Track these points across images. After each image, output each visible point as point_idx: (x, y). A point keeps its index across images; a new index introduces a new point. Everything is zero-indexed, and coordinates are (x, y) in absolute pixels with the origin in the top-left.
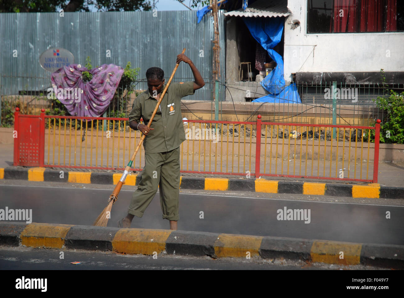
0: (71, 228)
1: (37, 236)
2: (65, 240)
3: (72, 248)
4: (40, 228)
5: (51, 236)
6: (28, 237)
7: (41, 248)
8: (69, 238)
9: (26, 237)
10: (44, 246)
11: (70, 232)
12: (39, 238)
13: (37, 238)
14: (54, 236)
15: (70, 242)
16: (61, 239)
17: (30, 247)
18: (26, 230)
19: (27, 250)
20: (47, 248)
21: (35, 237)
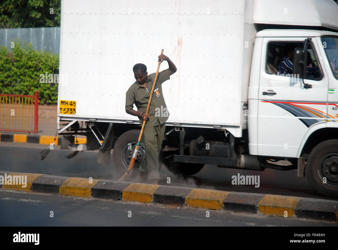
0: (301, 200)
1: (272, 205)
2: (295, 210)
3: (302, 218)
4: (274, 199)
5: (283, 206)
6: (265, 207)
7: (275, 216)
8: (299, 208)
9: (263, 206)
10: (278, 214)
11: (299, 204)
12: (274, 208)
13: (271, 207)
14: (286, 207)
15: (300, 212)
16: (292, 209)
17: (266, 214)
18: (263, 200)
19: (263, 217)
20: (280, 216)
21: (270, 206)
